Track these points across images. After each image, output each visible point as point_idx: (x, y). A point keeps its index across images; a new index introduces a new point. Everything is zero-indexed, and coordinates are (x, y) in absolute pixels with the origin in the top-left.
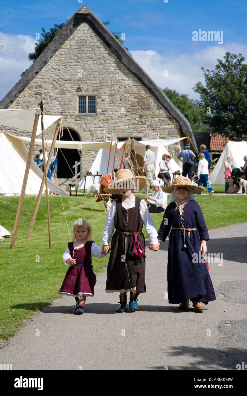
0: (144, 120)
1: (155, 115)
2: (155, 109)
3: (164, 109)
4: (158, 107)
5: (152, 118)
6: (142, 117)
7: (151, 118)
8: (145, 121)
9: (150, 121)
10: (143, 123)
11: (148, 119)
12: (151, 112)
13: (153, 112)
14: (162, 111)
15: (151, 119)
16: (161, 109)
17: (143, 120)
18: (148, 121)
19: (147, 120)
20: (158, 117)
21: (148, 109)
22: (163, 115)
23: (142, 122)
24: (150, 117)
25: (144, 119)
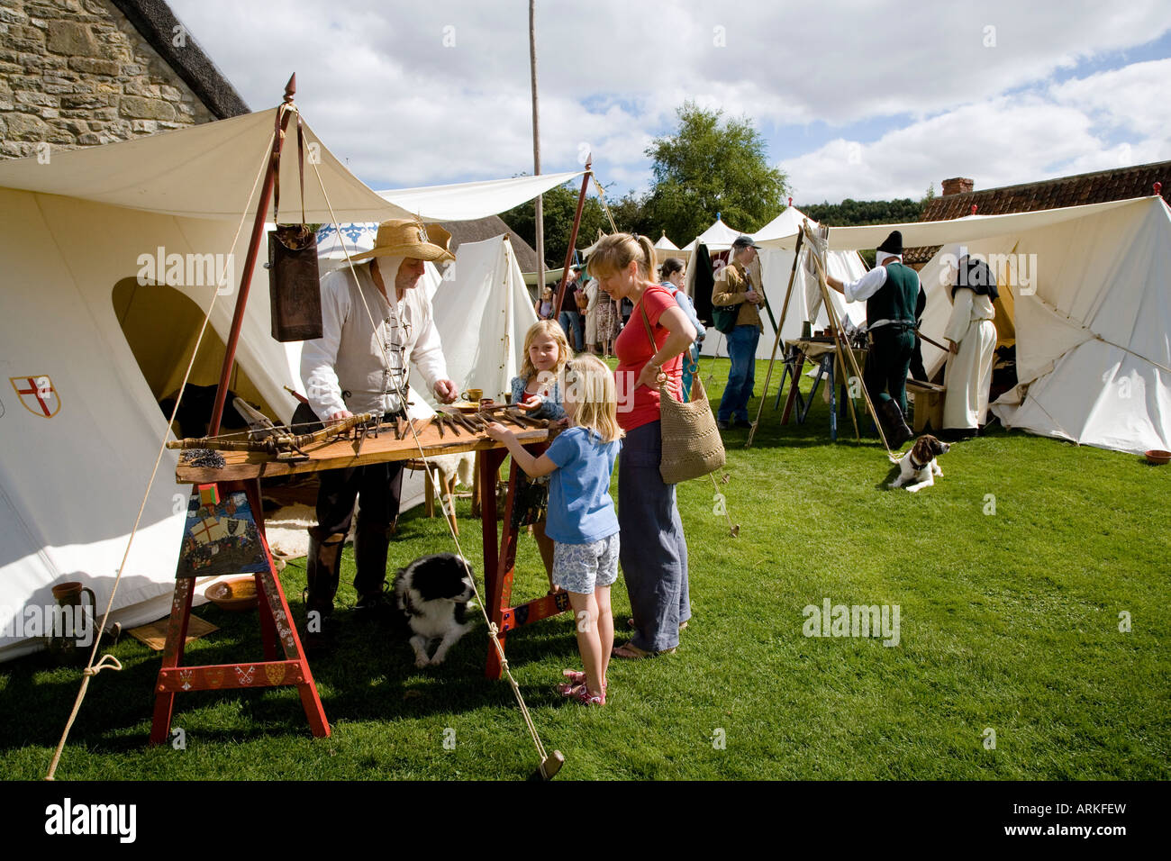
0: (84, 121)
1: (139, 105)
2: (140, 80)
3: (184, 86)
4: (152, 73)
5: (130, 118)
6: (76, 105)
7: (121, 116)
8: (90, 126)
9: (119, 129)
10: (83, 137)
11: (106, 120)
12: (121, 91)
13: (129, 89)
14: (172, 93)
15: (122, 121)
16: (167, 81)
17: (81, 124)
18: (109, 129)
19: (103, 124)
20: (156, 119)
21: (105, 73)
22: (178, 109)
23: (74, 130)
24: (115, 110)
25: (86, 118)
